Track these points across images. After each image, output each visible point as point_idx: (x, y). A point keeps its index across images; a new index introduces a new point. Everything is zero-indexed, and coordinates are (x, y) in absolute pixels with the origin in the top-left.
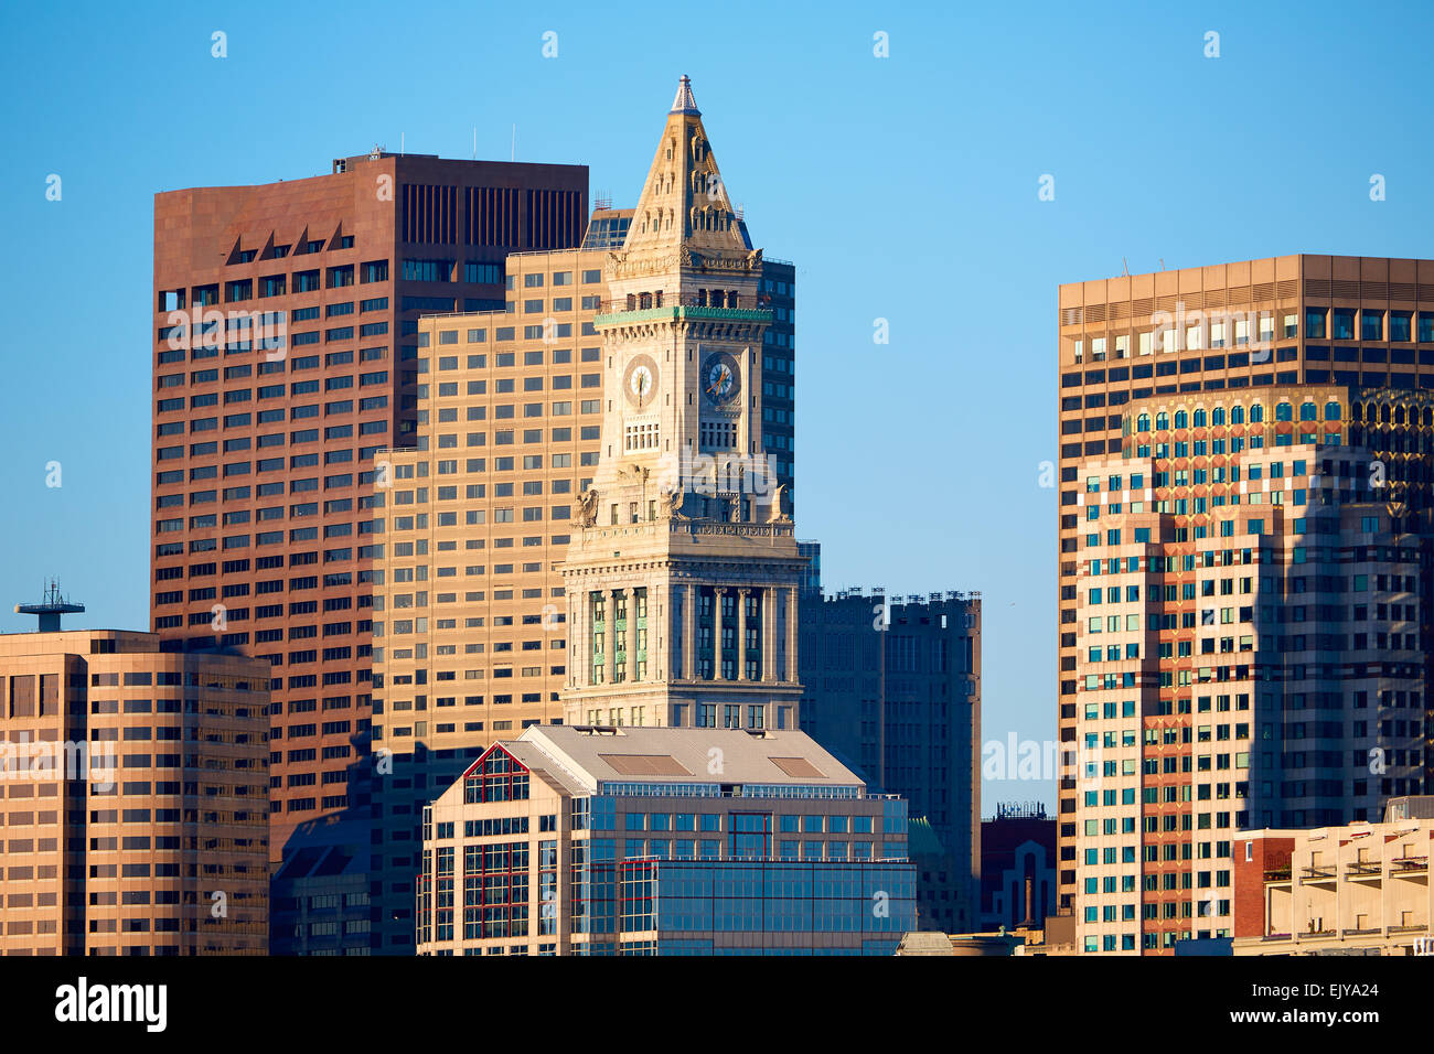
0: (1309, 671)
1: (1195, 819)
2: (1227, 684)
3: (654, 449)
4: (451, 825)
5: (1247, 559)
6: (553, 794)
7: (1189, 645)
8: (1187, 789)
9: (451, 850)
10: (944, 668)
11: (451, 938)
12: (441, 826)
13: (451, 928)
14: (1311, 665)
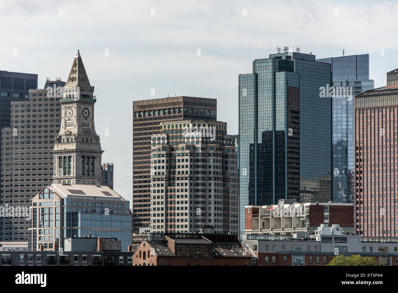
0: (200, 178)
1: (176, 208)
2: (183, 181)
3: (72, 127)
4: (36, 203)
5: (187, 155)
6: (58, 197)
7: (175, 172)
8: (174, 202)
9: (36, 209)
10: (106, 178)
11: (36, 227)
12: (34, 204)
13: (36, 225)
14: (200, 177)
